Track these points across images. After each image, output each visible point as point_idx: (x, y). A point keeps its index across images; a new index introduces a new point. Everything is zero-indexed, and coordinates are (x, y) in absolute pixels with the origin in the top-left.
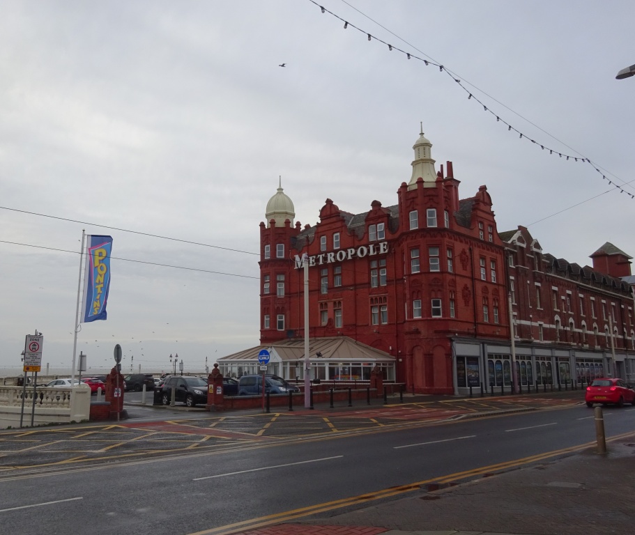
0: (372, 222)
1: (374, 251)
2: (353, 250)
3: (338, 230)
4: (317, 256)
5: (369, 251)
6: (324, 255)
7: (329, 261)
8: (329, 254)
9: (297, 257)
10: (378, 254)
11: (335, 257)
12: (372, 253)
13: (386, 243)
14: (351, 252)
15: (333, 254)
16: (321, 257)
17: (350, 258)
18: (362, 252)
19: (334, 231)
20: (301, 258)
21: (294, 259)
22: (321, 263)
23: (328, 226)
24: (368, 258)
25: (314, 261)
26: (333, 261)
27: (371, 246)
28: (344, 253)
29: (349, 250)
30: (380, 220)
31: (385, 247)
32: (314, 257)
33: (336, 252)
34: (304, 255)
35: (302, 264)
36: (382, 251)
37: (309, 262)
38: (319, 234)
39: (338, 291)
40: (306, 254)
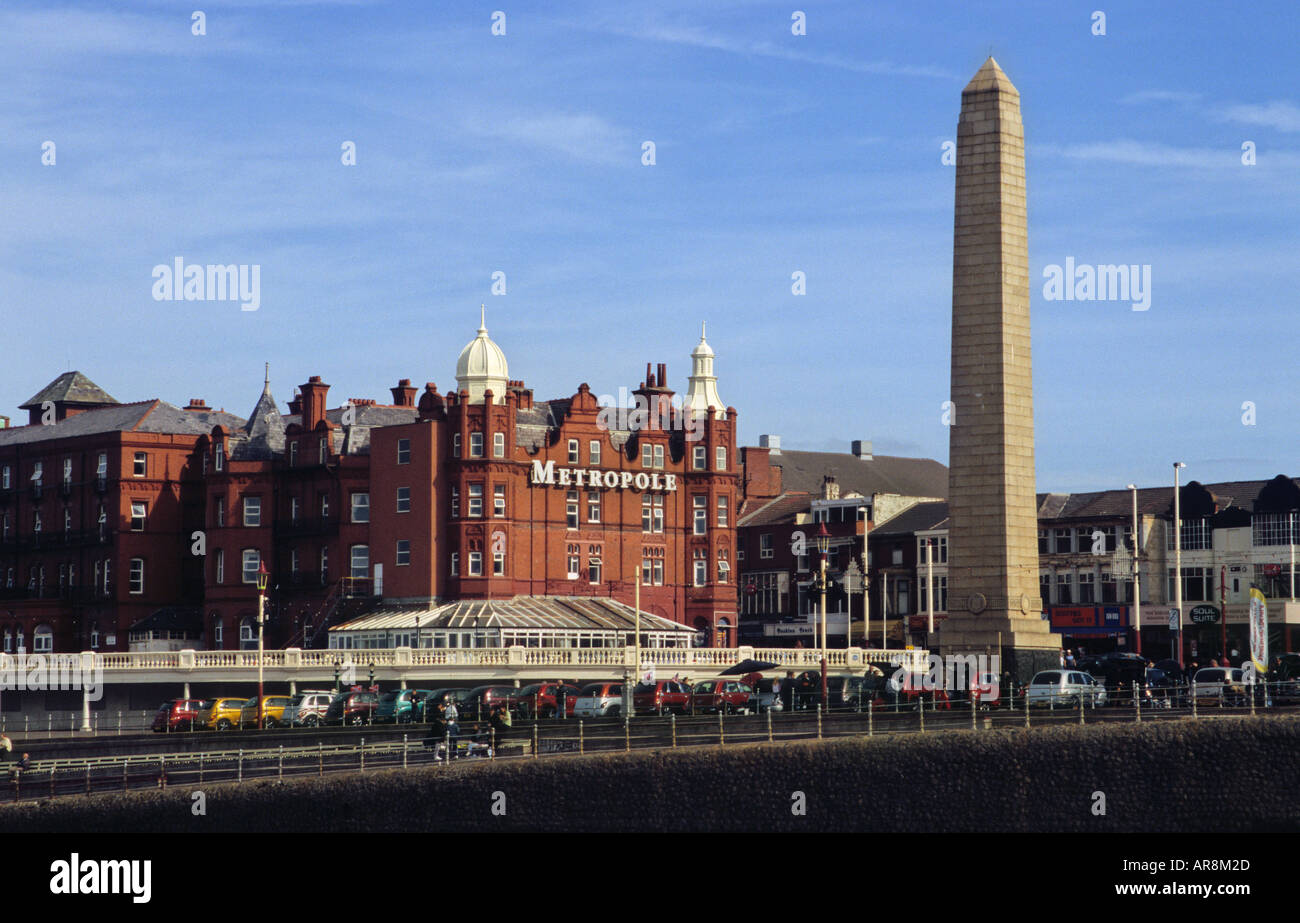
0: (648, 440)
2: (630, 476)
5: (651, 481)
6: (584, 472)
7: (592, 484)
8: (592, 473)
9: (537, 464)
10: (663, 488)
11: (602, 479)
13: (674, 476)
14: (627, 477)
16: (580, 473)
17: (624, 485)
18: (642, 480)
19: (593, 436)
20: (544, 467)
21: (531, 466)
22: (580, 482)
23: (583, 426)
24: (650, 491)
25: (567, 476)
26: (600, 484)
27: (655, 477)
29: (624, 474)
30: (659, 440)
31: (673, 482)
32: (568, 471)
33: (603, 471)
34: (550, 464)
35: (546, 478)
36: (668, 488)
37: (557, 476)
38: (567, 434)
39: (596, 529)
40: (554, 462)
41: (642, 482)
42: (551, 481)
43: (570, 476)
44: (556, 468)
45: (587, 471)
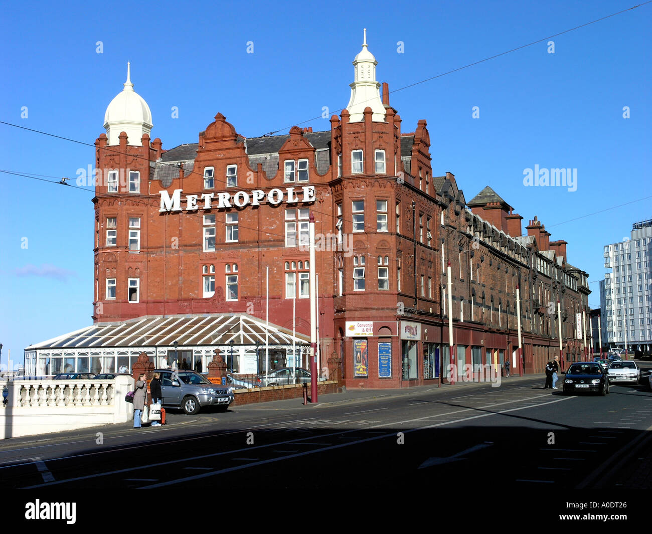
0: (289, 155)
1: (294, 198)
2: (262, 193)
3: (234, 161)
4: (199, 195)
5: (286, 194)
6: (212, 195)
7: (221, 205)
8: (220, 195)
9: (164, 194)
11: (231, 200)
12: (290, 199)
13: (313, 188)
14: (258, 195)
15: (228, 195)
16: (207, 197)
17: (255, 203)
19: (228, 161)
20: (171, 196)
21: (159, 196)
22: (207, 206)
23: (217, 153)
25: (194, 202)
26: (228, 205)
27: (290, 191)
28: (246, 196)
29: (255, 193)
30: (302, 155)
31: (311, 194)
32: (196, 196)
33: (232, 191)
34: (177, 193)
35: (172, 206)
36: (306, 199)
37: (184, 202)
38: (202, 163)
39: (235, 248)
40: (181, 190)
41: (275, 196)
42: (177, 207)
43: (197, 201)
44: (183, 195)
45: (216, 194)
